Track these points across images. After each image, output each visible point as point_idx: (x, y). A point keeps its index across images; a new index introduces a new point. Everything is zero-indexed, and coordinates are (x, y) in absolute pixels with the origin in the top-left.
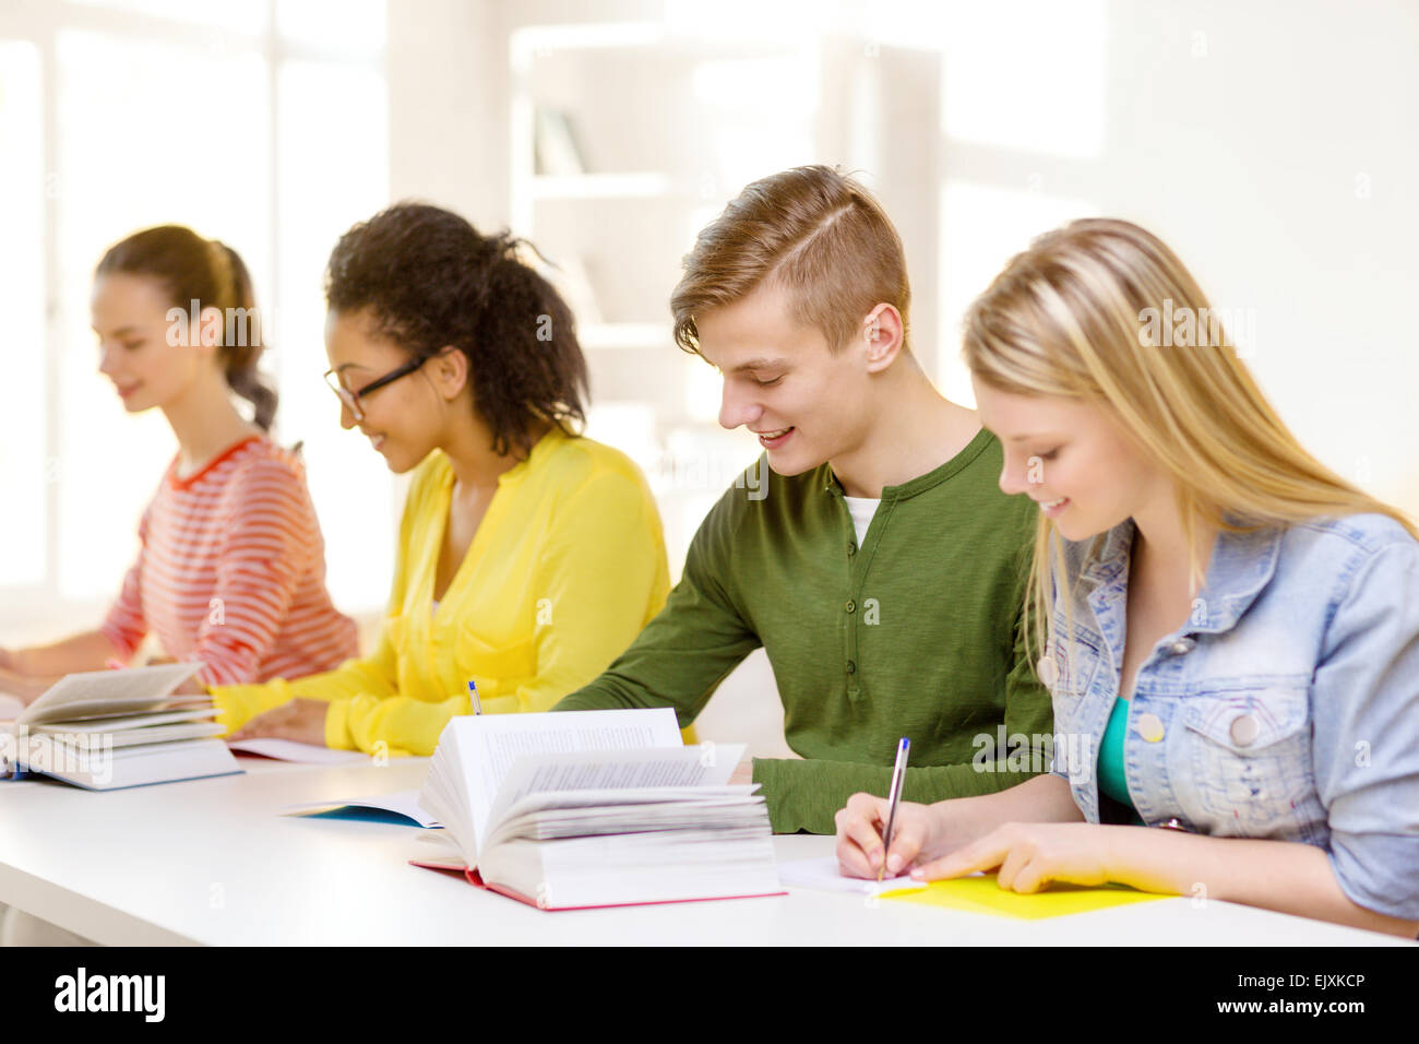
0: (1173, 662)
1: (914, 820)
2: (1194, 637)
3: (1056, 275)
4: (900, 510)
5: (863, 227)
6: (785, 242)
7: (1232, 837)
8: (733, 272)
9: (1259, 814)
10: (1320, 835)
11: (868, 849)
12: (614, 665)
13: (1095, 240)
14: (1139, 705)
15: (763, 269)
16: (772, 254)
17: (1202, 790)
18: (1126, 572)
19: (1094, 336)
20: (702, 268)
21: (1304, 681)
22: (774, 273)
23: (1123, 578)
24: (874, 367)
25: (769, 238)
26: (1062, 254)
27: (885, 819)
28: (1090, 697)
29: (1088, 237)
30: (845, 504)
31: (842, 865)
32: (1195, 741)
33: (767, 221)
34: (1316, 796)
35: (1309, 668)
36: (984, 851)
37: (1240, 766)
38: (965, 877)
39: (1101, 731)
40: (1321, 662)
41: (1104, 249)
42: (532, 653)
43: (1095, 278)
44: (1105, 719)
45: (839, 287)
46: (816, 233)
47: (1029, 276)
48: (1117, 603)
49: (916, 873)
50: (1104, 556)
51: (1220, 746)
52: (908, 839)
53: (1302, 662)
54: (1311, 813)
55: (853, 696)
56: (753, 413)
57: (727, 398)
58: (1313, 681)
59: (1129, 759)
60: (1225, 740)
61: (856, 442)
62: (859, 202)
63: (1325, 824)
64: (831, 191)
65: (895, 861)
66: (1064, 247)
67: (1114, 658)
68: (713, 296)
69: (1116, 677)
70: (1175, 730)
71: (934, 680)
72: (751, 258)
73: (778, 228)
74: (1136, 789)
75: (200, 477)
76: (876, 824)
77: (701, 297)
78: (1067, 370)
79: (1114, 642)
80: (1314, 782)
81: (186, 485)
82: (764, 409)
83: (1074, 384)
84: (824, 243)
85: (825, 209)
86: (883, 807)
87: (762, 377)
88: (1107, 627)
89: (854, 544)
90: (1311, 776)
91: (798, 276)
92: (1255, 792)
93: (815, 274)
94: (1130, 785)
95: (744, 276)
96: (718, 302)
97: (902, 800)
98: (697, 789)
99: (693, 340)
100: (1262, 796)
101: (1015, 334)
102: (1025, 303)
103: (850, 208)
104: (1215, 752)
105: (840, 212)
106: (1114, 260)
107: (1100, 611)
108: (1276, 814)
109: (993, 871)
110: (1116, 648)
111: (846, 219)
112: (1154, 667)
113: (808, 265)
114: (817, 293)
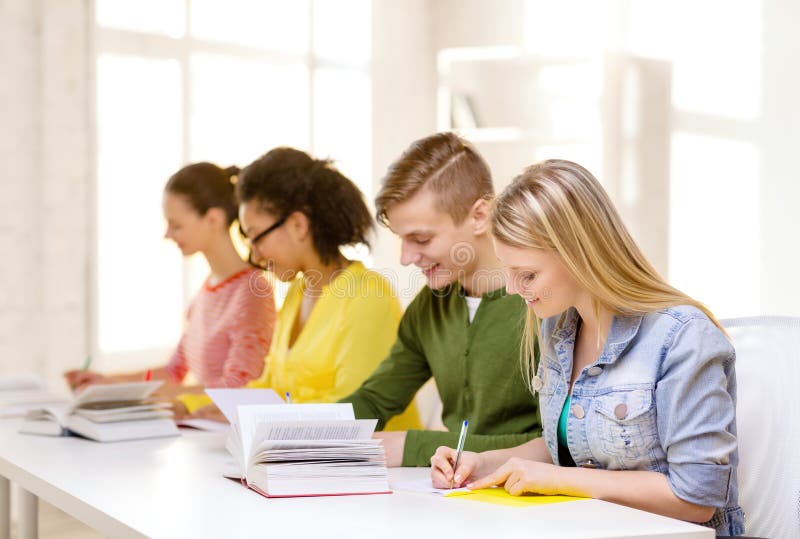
0: (591, 379)
1: (468, 460)
2: (602, 366)
3: (535, 188)
4: (492, 304)
5: (471, 163)
6: (431, 170)
7: (619, 470)
8: (405, 185)
9: (630, 455)
10: (662, 466)
11: (445, 472)
12: (365, 383)
13: (556, 171)
14: (574, 401)
15: (420, 183)
16: (424, 176)
17: (602, 442)
18: (574, 334)
19: (552, 219)
20: (389, 184)
21: (651, 387)
22: (426, 186)
23: (572, 337)
24: (478, 232)
25: (423, 168)
26: (539, 178)
27: (455, 459)
28: (556, 396)
29: (552, 170)
30: (466, 302)
31: (433, 481)
32: (599, 417)
33: (422, 159)
34: (660, 446)
35: (653, 380)
36: (499, 475)
37: (620, 429)
38: (488, 488)
39: (559, 413)
40: (659, 378)
41: (559, 176)
42: (333, 376)
43: (554, 191)
44: (561, 406)
45: (458, 192)
46: (447, 166)
47: (522, 188)
48: (569, 349)
49: (469, 486)
50: (564, 325)
51: (610, 420)
52: (464, 469)
53: (650, 378)
54: (658, 454)
55: (467, 397)
56: (417, 257)
57: (403, 250)
58: (656, 387)
59: (569, 428)
60: (613, 416)
61: (471, 269)
62: (468, 150)
63: (665, 460)
64: (454, 145)
65: (458, 478)
66: (540, 174)
67: (566, 376)
68: (394, 198)
69: (567, 387)
70: (590, 412)
71: (503, 390)
72: (413, 179)
73: (428, 163)
74: (571, 443)
75: (221, 286)
76: (450, 460)
77: (390, 198)
78: (538, 236)
79: (567, 368)
80: (658, 438)
81: (213, 290)
82: (423, 256)
83: (541, 242)
84: (451, 171)
85: (451, 154)
86: (454, 453)
87: (421, 239)
88: (563, 361)
89: (468, 321)
90: (657, 436)
91: (438, 187)
92: (627, 443)
93: (447, 186)
94: (568, 440)
95: (411, 187)
96: (399, 201)
97: (464, 449)
98: (351, 441)
99: (386, 220)
100: (631, 445)
101: (514, 217)
102: (519, 201)
103: (464, 153)
104: (609, 423)
105: (459, 156)
106: (564, 182)
107: (560, 353)
108: (639, 455)
109: (501, 485)
110: (568, 372)
111: (462, 158)
112: (582, 382)
113: (443, 183)
114: (448, 196)
